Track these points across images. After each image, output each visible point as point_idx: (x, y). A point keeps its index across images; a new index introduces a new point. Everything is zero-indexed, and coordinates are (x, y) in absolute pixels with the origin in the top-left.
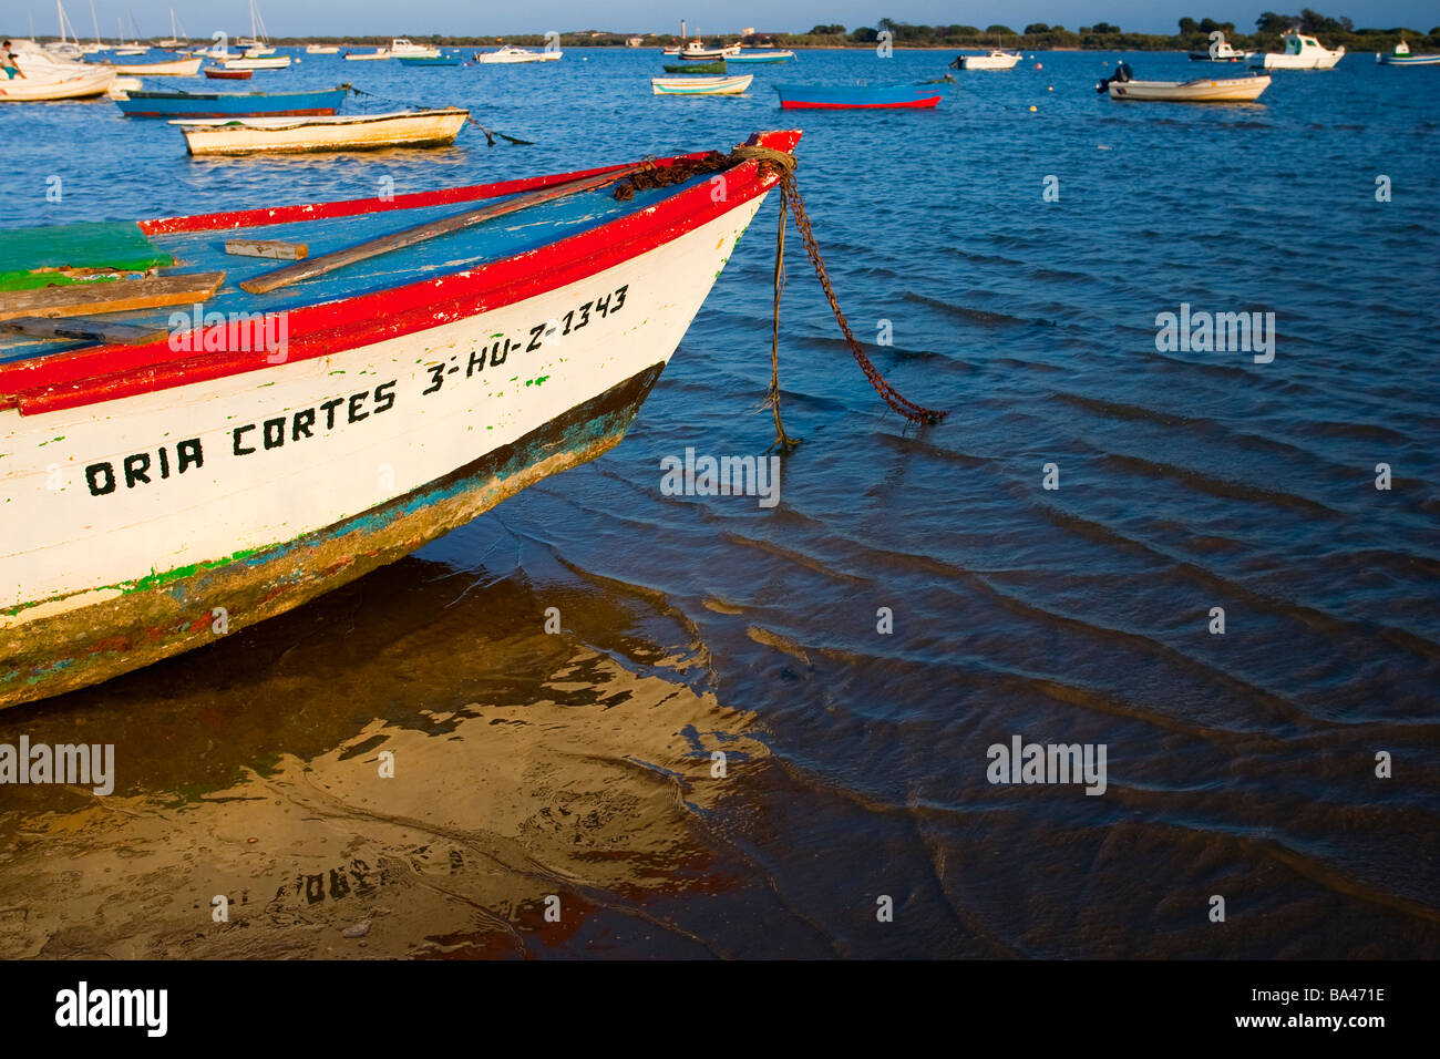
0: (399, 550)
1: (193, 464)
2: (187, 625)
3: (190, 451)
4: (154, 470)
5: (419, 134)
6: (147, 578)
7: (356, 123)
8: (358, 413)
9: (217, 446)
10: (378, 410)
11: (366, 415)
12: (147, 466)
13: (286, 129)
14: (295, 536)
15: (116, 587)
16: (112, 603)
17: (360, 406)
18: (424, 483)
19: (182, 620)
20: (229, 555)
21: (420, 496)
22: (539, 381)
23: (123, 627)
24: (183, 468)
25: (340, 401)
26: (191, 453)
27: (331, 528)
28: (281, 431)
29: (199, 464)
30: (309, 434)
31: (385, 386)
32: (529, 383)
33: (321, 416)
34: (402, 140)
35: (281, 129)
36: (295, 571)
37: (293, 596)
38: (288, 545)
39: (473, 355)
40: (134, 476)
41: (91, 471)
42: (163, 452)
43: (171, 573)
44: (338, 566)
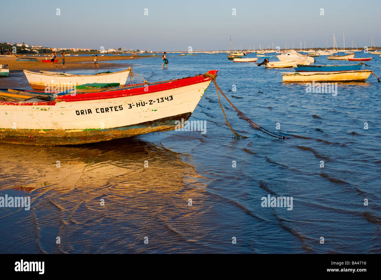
0: (130, 135)
1: (90, 113)
2: (93, 138)
3: (89, 111)
4: (85, 113)
5: (353, 78)
6: (86, 129)
7: (331, 74)
8: (116, 110)
9: (94, 111)
10: (120, 110)
11: (118, 110)
12: (84, 112)
13: (310, 75)
14: (109, 128)
15: (82, 129)
16: (81, 132)
17: (116, 109)
18: (133, 124)
19: (92, 137)
20: (98, 129)
21: (132, 126)
22: (155, 110)
23: (83, 136)
24: (89, 113)
25: (112, 107)
26: (90, 111)
27: (115, 128)
28: (103, 110)
29: (91, 113)
30: (108, 112)
31: (121, 106)
32: (153, 110)
33: (110, 109)
34: (347, 80)
35: (308, 75)
36: (110, 134)
37: (110, 138)
38: (108, 129)
39: (137, 103)
40: (82, 113)
41: (76, 111)
42: (86, 110)
43: (89, 129)
44: (118, 135)
